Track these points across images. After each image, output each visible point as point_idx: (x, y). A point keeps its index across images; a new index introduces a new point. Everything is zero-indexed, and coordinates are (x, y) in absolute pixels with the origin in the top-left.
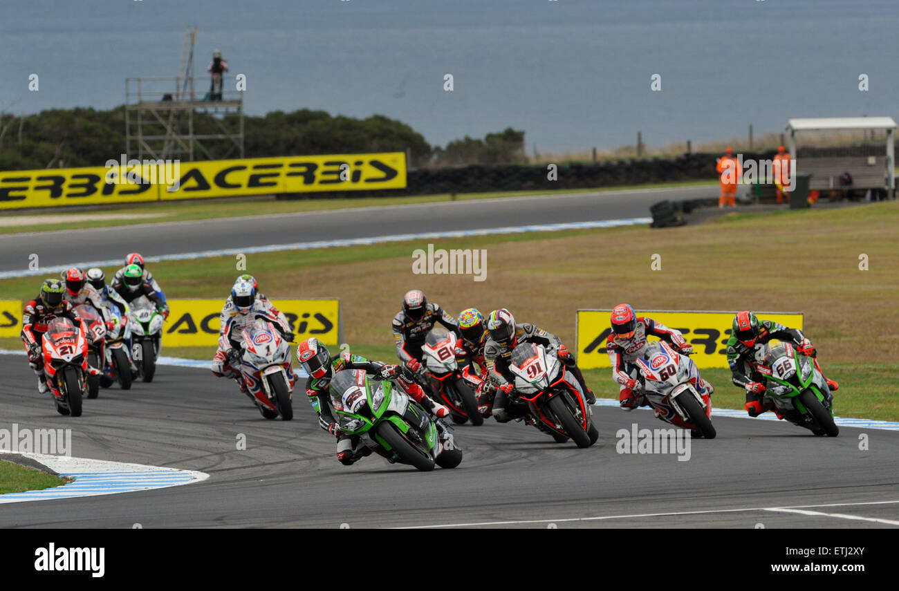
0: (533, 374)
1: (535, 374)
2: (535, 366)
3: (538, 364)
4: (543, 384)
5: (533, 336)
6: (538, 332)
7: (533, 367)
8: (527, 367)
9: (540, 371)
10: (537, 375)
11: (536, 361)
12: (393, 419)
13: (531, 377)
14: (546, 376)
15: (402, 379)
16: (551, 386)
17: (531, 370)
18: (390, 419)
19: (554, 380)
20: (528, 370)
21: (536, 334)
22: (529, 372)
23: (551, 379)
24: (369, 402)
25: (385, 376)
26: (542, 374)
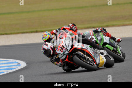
0: (62, 50)
4: (67, 52)
7: (61, 48)
8: (59, 49)
9: (64, 48)
10: (63, 50)
11: (62, 44)
12: (107, 46)
13: (62, 52)
15: (103, 32)
16: (70, 52)
17: (61, 49)
18: (106, 46)
20: (60, 49)
22: (61, 50)
23: (69, 49)
24: (97, 41)
25: (100, 31)
26: (65, 49)
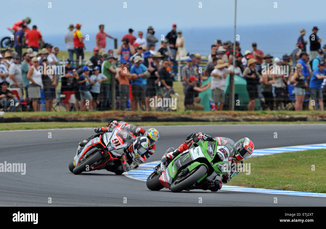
0: (115, 142)
1: (115, 143)
2: (119, 143)
3: (120, 144)
4: (109, 148)
5: (133, 161)
6: (134, 164)
9: (116, 146)
10: (114, 144)
11: (121, 144)
13: (113, 141)
14: (114, 149)
16: (109, 152)
17: (117, 141)
19: (111, 154)
21: (133, 162)
22: (115, 140)
23: (112, 152)
26: (115, 147)
